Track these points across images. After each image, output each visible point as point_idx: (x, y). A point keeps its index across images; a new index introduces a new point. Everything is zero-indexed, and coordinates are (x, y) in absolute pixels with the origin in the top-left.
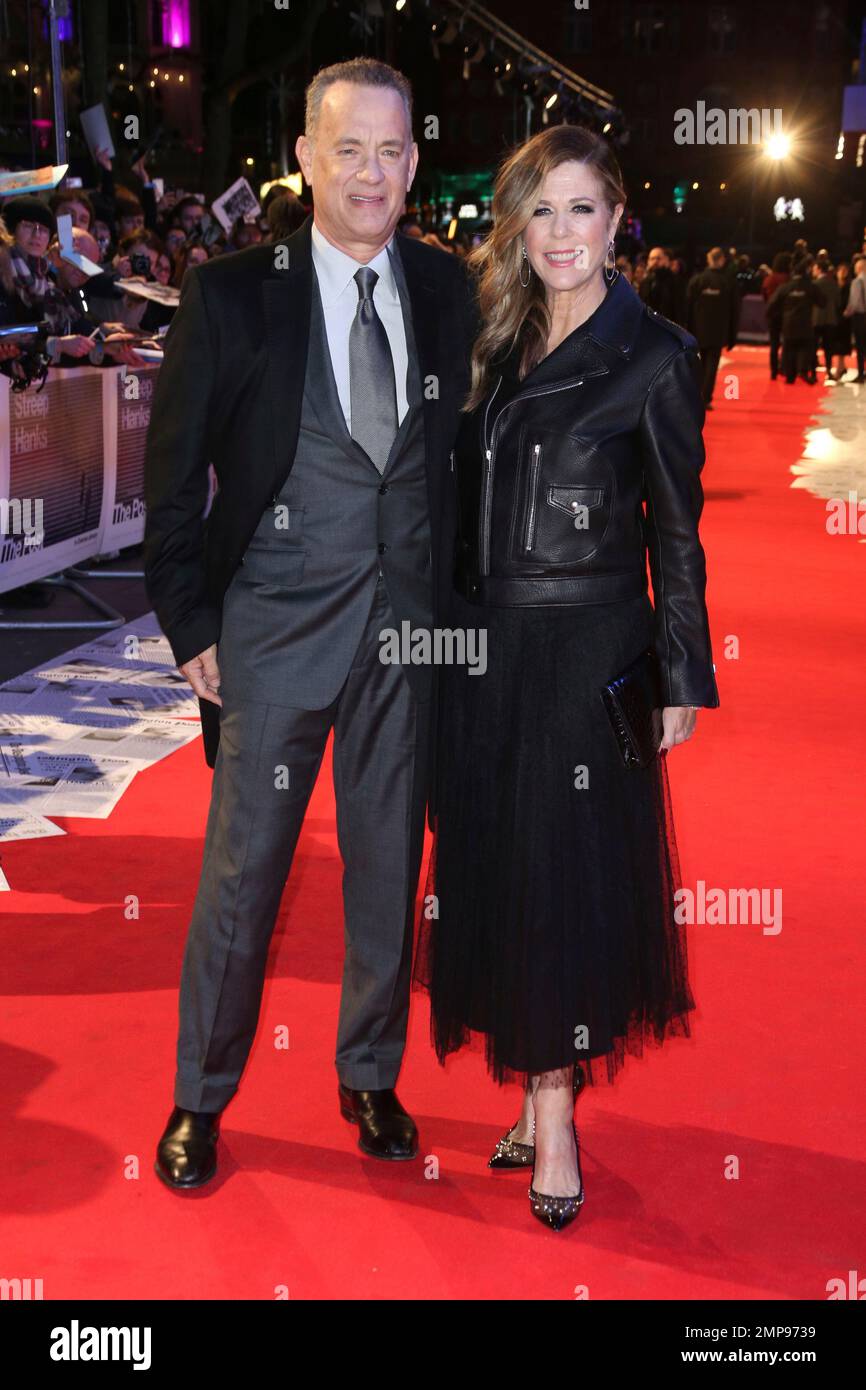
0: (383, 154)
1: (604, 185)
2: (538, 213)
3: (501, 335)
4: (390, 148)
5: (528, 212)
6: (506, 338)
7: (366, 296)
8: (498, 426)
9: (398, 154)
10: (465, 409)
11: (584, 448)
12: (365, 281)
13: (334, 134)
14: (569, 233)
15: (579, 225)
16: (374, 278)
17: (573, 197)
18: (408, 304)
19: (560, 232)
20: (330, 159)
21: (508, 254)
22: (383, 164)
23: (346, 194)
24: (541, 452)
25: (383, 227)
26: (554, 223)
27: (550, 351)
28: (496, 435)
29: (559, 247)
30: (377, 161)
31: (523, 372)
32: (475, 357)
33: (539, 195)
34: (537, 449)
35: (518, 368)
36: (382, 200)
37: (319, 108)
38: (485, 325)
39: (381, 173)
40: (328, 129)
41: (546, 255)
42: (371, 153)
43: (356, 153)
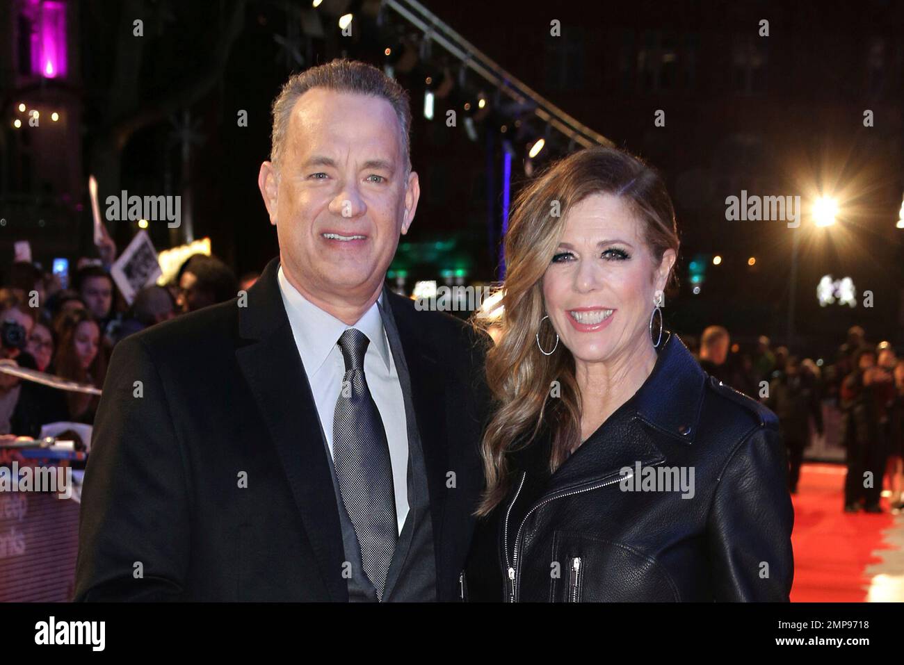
0: (365, 180)
1: (645, 224)
2: (557, 258)
3: (520, 415)
4: (376, 172)
5: (545, 256)
6: (527, 420)
7: (354, 366)
8: (523, 534)
9: (386, 180)
10: (480, 512)
11: (638, 560)
12: (352, 345)
13: (303, 153)
14: (595, 287)
15: (611, 276)
16: (363, 342)
17: (603, 239)
18: (407, 377)
19: (585, 284)
20: (297, 185)
21: (521, 311)
22: (364, 191)
23: (315, 231)
24: (582, 567)
25: (365, 275)
26: (578, 272)
27: (585, 437)
28: (520, 548)
29: (585, 304)
30: (357, 188)
31: (555, 463)
32: (488, 447)
33: (557, 236)
34: (577, 563)
35: (548, 458)
36: (364, 239)
37: (286, 123)
38: (499, 405)
39: (361, 202)
40: (295, 147)
41: (570, 313)
42: (350, 177)
43: (330, 178)
